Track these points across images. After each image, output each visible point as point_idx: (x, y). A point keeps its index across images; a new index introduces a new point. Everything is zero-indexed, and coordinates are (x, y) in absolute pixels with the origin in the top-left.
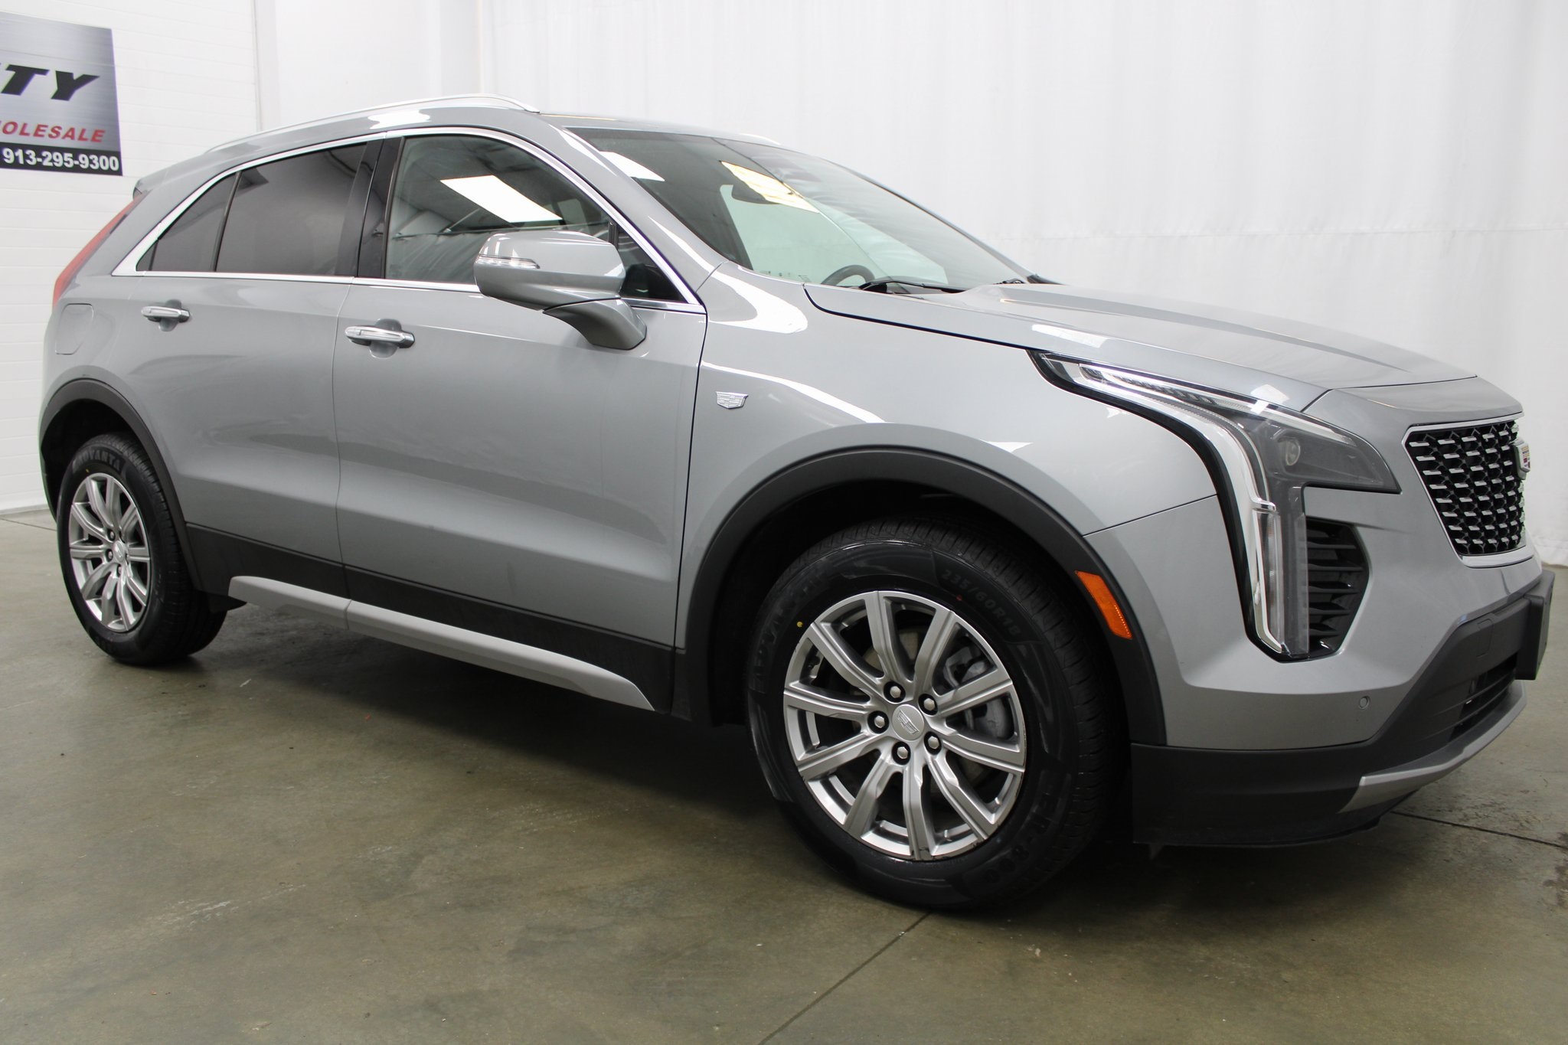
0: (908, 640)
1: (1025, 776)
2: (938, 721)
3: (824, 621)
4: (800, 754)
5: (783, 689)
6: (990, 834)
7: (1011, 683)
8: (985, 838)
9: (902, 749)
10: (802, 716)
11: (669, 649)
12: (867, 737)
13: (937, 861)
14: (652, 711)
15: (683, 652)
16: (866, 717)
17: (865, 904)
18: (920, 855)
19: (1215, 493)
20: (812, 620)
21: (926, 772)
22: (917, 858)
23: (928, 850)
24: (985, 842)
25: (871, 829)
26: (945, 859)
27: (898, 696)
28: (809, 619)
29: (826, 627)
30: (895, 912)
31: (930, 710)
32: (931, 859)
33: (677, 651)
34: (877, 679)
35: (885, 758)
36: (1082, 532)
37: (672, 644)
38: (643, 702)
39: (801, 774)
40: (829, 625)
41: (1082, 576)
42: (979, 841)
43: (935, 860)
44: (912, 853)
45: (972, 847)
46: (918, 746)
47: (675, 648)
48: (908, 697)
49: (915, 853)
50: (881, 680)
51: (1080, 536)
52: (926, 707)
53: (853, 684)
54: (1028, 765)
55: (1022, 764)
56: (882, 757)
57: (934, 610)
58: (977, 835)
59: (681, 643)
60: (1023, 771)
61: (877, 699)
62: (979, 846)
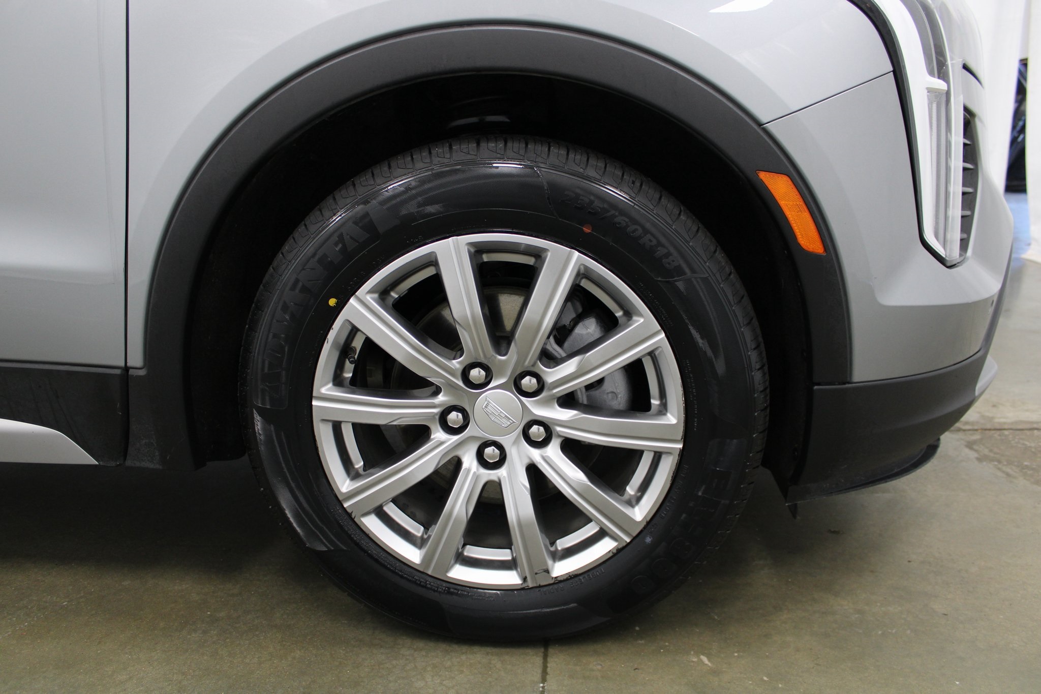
0: (508, 303)
1: (682, 452)
2: (546, 403)
3: (371, 291)
4: (343, 484)
5: (310, 398)
6: (634, 534)
7: (663, 335)
8: (628, 540)
9: (490, 451)
10: (337, 428)
11: (118, 372)
12: (442, 443)
13: (561, 582)
14: (96, 466)
15: (142, 373)
16: (437, 417)
17: (464, 657)
18: (534, 579)
19: (892, 69)
20: (353, 293)
21: (533, 471)
22: (530, 584)
23: (547, 571)
24: (628, 544)
25: (456, 562)
26: (572, 577)
27: (482, 380)
28: (346, 294)
29: (371, 299)
30: (506, 657)
31: (531, 391)
32: (552, 582)
33: (131, 372)
34: (454, 361)
35: (471, 464)
36: (763, 117)
37: (122, 364)
38: (78, 455)
39: (349, 511)
40: (376, 296)
41: (765, 177)
42: (621, 546)
43: (558, 581)
44: (525, 579)
45: (611, 554)
46: (516, 442)
47: (126, 369)
48: (497, 378)
49: (529, 579)
50: (459, 363)
51: (760, 124)
52: (524, 389)
53: (420, 373)
54: (686, 439)
55: (680, 438)
56: (465, 465)
57: (545, 250)
58: (614, 538)
59: (136, 359)
60: (680, 446)
61: (452, 386)
62: (618, 551)
